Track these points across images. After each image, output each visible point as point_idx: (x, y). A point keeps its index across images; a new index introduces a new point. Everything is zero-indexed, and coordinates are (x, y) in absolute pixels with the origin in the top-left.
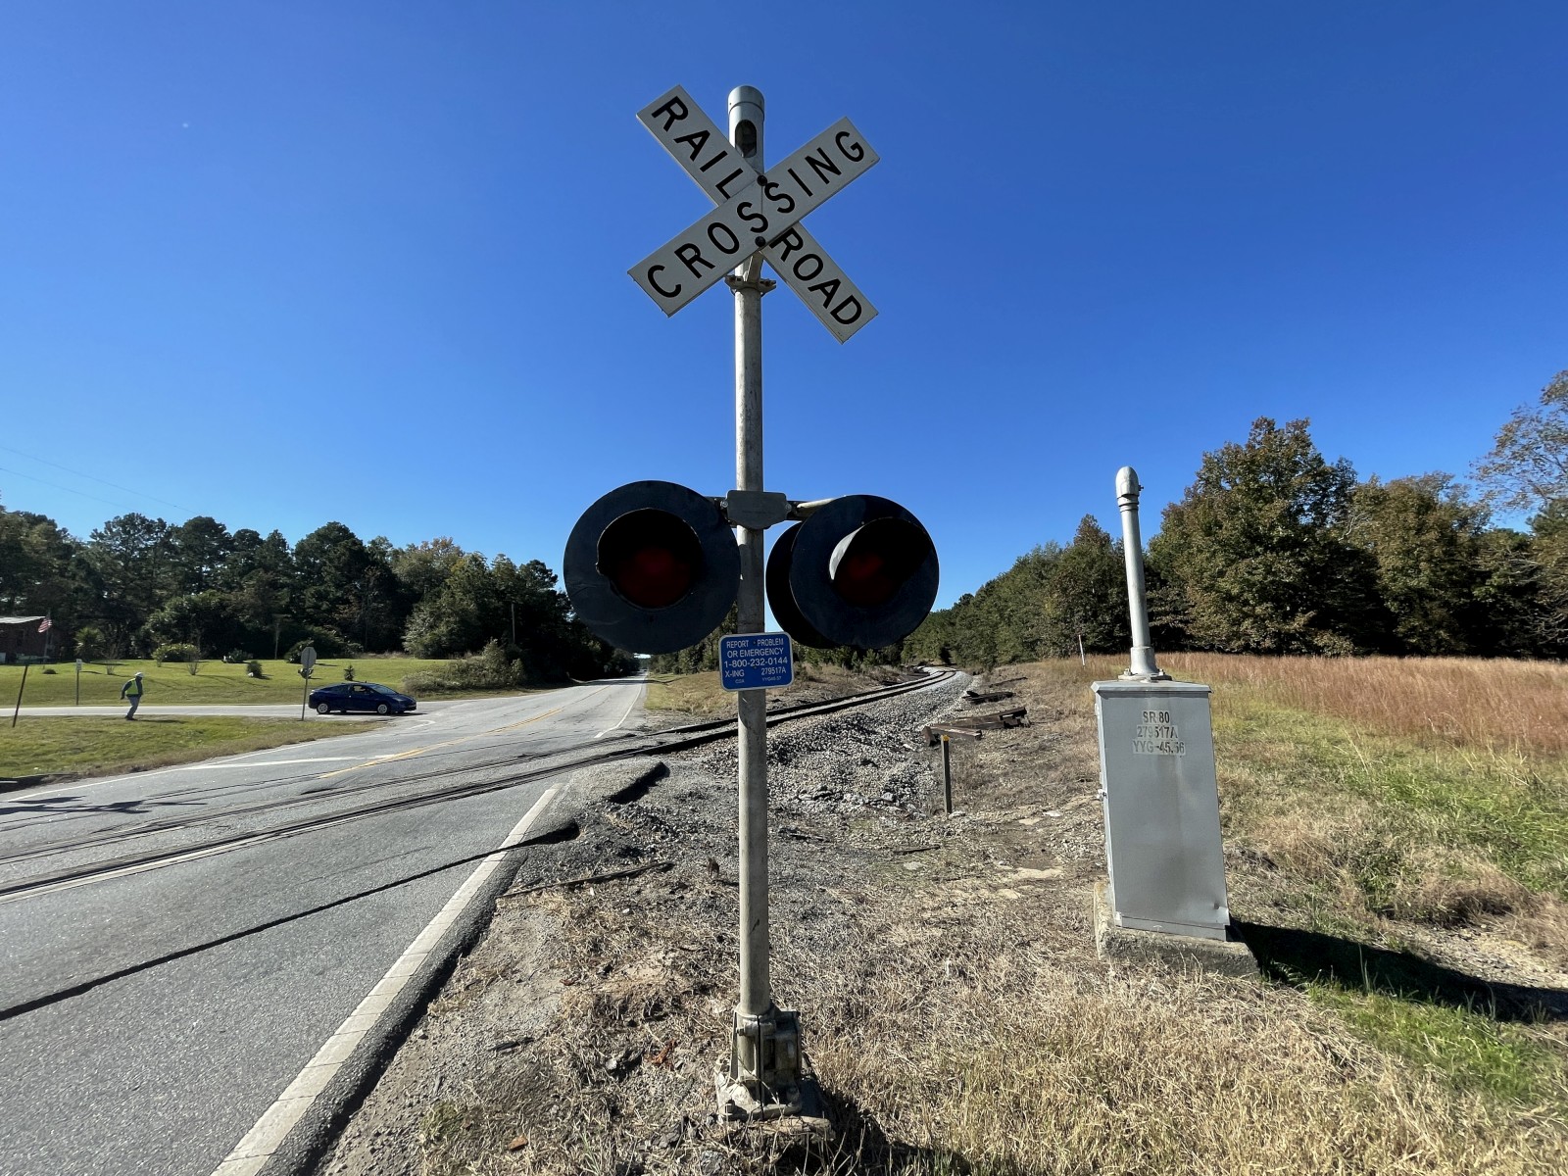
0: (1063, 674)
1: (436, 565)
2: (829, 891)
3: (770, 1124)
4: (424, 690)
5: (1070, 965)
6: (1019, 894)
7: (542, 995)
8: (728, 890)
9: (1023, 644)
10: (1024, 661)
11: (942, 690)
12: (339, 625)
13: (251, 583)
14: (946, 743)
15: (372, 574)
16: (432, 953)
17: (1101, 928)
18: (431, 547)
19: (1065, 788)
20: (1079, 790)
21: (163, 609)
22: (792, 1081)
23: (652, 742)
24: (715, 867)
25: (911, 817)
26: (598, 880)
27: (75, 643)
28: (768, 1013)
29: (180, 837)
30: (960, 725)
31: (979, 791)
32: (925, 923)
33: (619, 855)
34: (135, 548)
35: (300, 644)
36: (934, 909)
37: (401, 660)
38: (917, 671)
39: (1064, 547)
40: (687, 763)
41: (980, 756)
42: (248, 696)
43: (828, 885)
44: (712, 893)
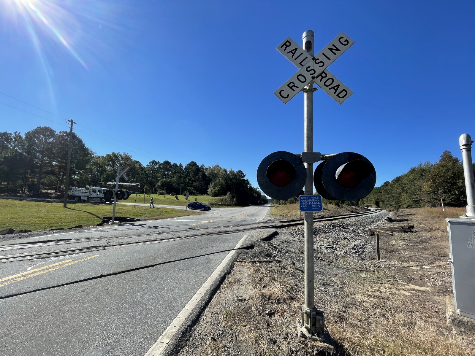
0: (433, 214)
1: (215, 172)
2: (332, 278)
3: (314, 342)
4: (212, 205)
5: (433, 324)
6: (410, 294)
7: (248, 289)
8: (298, 272)
9: (413, 201)
10: (413, 208)
11: (376, 216)
12: (193, 187)
13: (176, 176)
14: (378, 235)
15: (201, 174)
16: (221, 272)
17: (449, 313)
18: (214, 167)
19: (433, 258)
20: (440, 260)
21: (159, 182)
22: (321, 332)
23: (273, 224)
24: (294, 264)
25: (363, 259)
26: (260, 262)
27: (144, 190)
28: (313, 309)
29: (166, 236)
30: (383, 229)
31: (392, 254)
32: (368, 295)
33: (265, 256)
34: (154, 168)
35: (185, 192)
36: (372, 292)
37: (207, 196)
38: (365, 209)
39: (434, 164)
40: (284, 232)
41: (392, 241)
42: (175, 204)
43: (331, 276)
44: (293, 271)
